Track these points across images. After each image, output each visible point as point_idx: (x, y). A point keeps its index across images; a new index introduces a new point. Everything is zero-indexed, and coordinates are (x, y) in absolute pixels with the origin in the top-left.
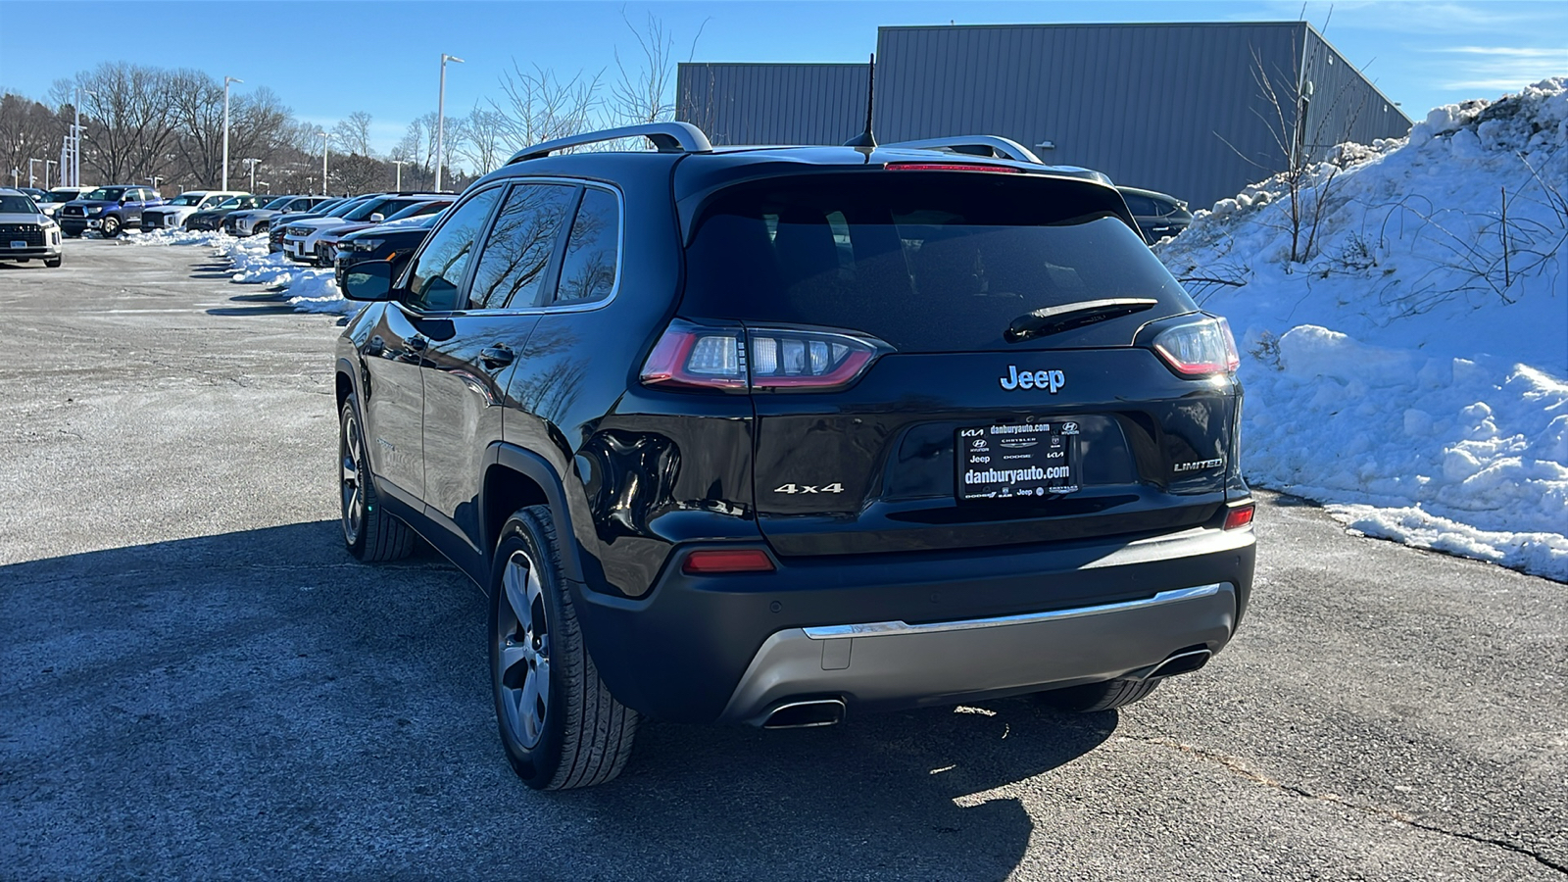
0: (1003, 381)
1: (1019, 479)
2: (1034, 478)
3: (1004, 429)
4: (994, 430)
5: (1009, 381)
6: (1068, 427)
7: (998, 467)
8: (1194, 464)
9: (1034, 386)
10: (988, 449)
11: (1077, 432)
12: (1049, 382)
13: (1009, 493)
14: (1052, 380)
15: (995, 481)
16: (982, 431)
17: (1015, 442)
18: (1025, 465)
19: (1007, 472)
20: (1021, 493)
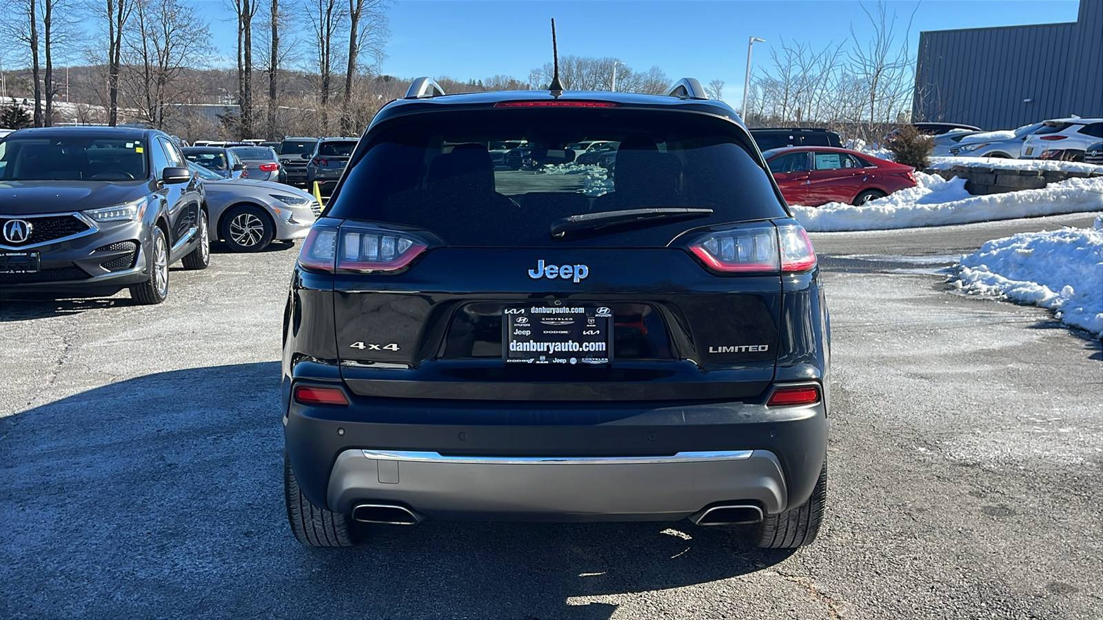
0: (531, 272)
1: (556, 350)
2: (571, 350)
3: (544, 310)
4: (534, 310)
5: (536, 272)
6: (601, 311)
7: (538, 337)
8: (732, 348)
9: (559, 276)
10: (529, 325)
11: (610, 315)
12: (573, 273)
13: (546, 360)
14: (579, 273)
15: (535, 350)
16: (523, 311)
17: (554, 321)
18: (564, 339)
19: (546, 344)
20: (557, 361)
